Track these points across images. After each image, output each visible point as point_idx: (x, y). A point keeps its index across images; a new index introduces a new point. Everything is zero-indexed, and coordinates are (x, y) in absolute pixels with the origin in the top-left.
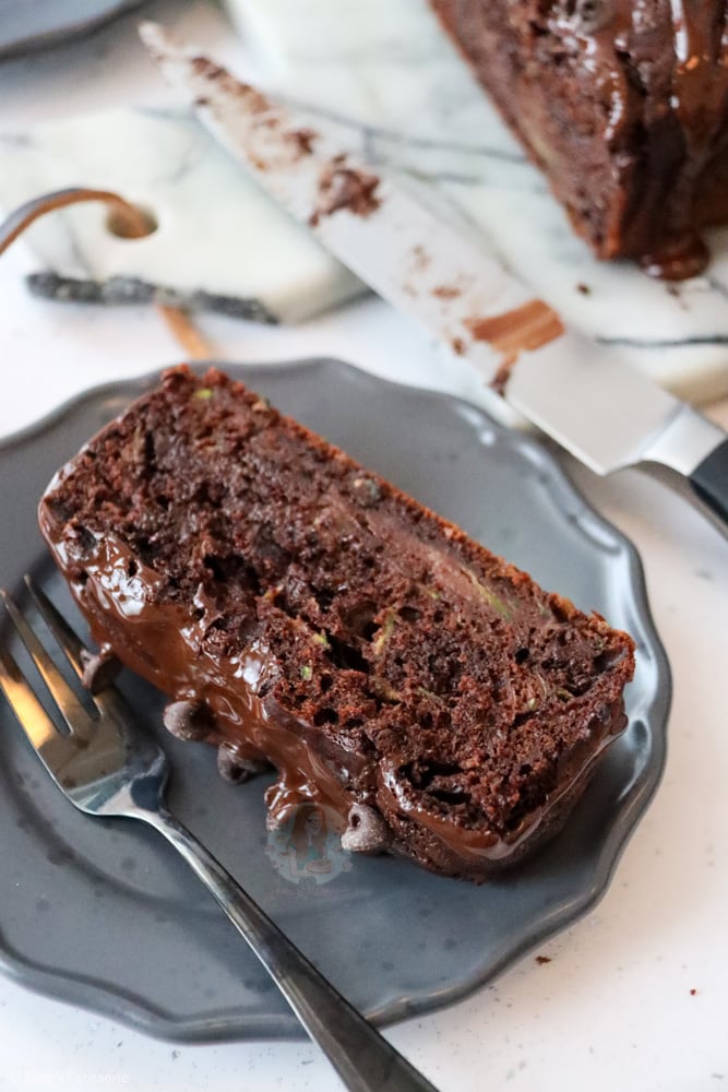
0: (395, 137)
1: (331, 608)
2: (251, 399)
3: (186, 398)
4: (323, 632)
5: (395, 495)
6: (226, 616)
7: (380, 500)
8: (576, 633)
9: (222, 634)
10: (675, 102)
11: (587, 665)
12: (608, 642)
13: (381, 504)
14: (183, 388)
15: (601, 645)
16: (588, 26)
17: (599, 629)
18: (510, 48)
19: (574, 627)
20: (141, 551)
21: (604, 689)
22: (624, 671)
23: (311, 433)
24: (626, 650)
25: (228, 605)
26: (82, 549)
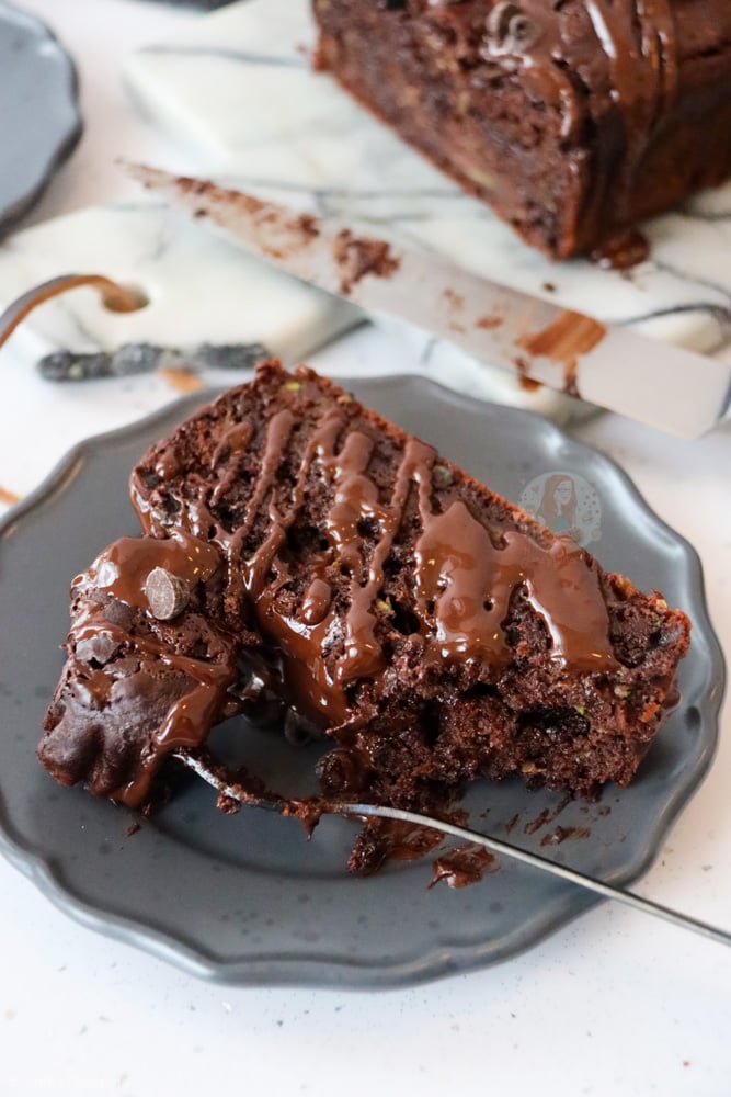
0: (342, 193)
1: (399, 577)
2: (337, 393)
3: (276, 390)
4: (388, 599)
5: (467, 481)
6: (296, 580)
7: (452, 485)
8: (634, 610)
9: (290, 596)
10: (615, 94)
11: (643, 641)
12: (665, 621)
13: (454, 488)
14: (274, 381)
15: (658, 623)
16: (523, 45)
17: (657, 609)
18: (434, 95)
19: (633, 605)
20: (222, 517)
21: (658, 663)
22: (679, 647)
23: (390, 425)
24: (681, 628)
25: (299, 571)
26: (166, 513)
